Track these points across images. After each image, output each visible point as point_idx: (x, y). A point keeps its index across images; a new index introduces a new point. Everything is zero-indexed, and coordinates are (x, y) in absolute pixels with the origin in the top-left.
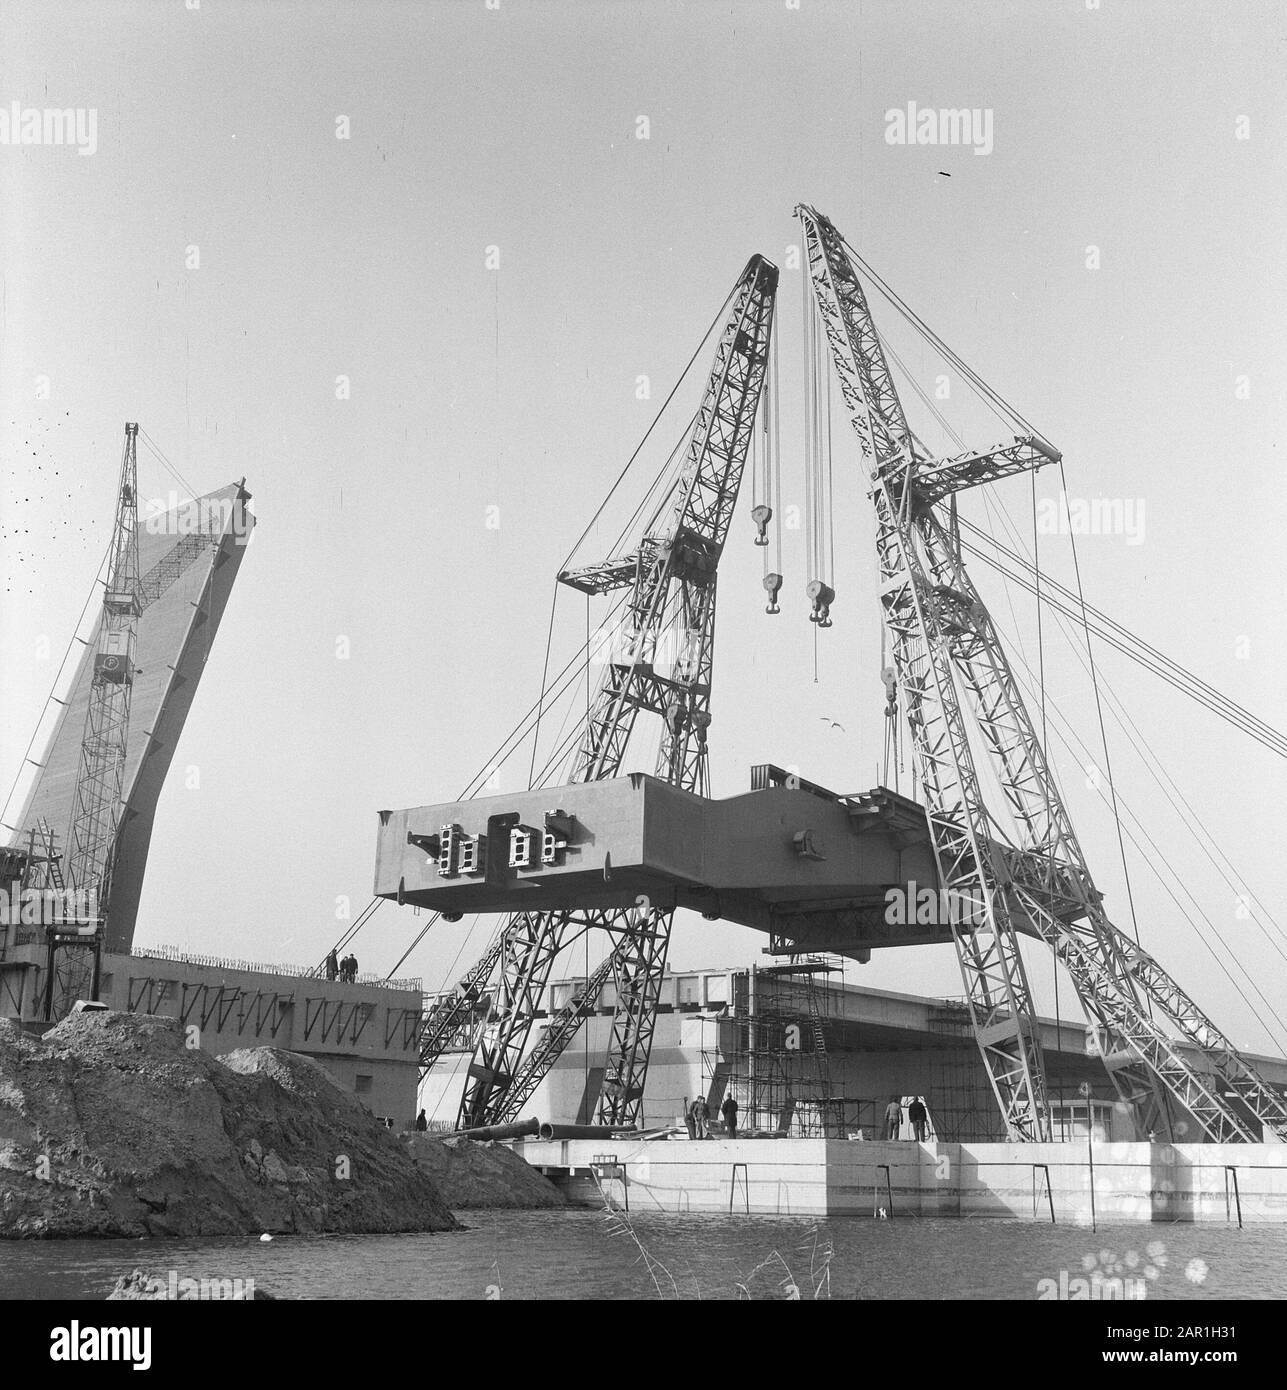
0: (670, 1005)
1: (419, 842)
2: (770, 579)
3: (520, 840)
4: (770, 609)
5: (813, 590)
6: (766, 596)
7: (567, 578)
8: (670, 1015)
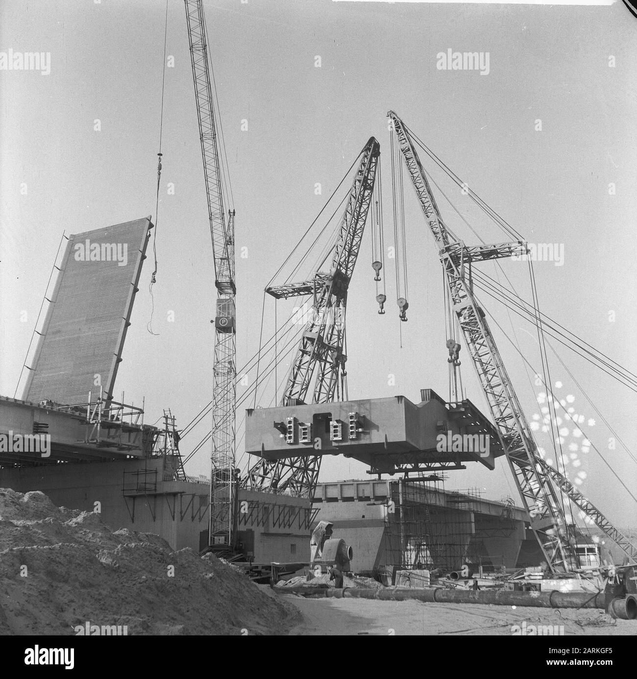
0: (337, 498)
1: (279, 426)
2: (380, 297)
3: (335, 427)
4: (380, 312)
5: (401, 302)
6: (378, 306)
7: (271, 291)
8: (336, 503)
